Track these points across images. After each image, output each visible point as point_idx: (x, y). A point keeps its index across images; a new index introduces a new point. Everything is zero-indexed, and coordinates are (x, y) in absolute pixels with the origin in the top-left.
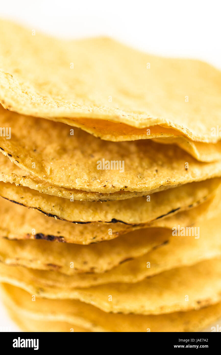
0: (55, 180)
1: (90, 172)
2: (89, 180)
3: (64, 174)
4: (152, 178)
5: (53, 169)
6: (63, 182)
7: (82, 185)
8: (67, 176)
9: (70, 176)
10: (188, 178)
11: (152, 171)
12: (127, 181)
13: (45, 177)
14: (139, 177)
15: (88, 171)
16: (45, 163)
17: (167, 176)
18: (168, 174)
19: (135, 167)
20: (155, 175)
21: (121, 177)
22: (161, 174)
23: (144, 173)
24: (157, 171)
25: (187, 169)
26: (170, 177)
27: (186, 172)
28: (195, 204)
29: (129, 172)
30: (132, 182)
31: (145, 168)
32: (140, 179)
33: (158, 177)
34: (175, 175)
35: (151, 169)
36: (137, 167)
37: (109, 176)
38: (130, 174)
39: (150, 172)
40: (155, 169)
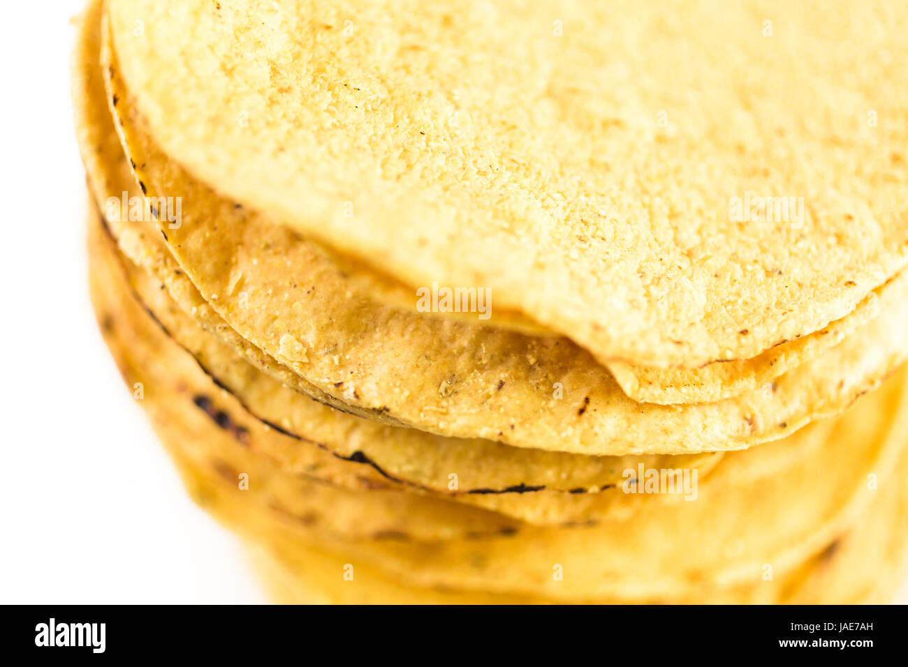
0: (236, 315)
1: (330, 325)
2: (317, 348)
3: (264, 307)
4: (472, 406)
5: (247, 281)
6: (252, 328)
7: (288, 357)
8: (269, 315)
9: (275, 318)
10: (566, 440)
11: (488, 381)
12: (402, 392)
13: (214, 300)
14: (442, 389)
15: (325, 321)
16: (241, 255)
17: (515, 416)
18: (522, 407)
19: (455, 351)
20: (489, 396)
21: (394, 374)
22: (504, 399)
23: (465, 379)
24: (501, 385)
25: (582, 411)
26: (520, 420)
27: (574, 418)
28: (594, 489)
29: (426, 362)
30: (411, 400)
31: (479, 363)
32: (444, 394)
33: (491, 408)
34: (539, 418)
35: (491, 373)
36: (462, 351)
37: (371, 355)
38: (425, 370)
39: (483, 382)
40: (503, 376)
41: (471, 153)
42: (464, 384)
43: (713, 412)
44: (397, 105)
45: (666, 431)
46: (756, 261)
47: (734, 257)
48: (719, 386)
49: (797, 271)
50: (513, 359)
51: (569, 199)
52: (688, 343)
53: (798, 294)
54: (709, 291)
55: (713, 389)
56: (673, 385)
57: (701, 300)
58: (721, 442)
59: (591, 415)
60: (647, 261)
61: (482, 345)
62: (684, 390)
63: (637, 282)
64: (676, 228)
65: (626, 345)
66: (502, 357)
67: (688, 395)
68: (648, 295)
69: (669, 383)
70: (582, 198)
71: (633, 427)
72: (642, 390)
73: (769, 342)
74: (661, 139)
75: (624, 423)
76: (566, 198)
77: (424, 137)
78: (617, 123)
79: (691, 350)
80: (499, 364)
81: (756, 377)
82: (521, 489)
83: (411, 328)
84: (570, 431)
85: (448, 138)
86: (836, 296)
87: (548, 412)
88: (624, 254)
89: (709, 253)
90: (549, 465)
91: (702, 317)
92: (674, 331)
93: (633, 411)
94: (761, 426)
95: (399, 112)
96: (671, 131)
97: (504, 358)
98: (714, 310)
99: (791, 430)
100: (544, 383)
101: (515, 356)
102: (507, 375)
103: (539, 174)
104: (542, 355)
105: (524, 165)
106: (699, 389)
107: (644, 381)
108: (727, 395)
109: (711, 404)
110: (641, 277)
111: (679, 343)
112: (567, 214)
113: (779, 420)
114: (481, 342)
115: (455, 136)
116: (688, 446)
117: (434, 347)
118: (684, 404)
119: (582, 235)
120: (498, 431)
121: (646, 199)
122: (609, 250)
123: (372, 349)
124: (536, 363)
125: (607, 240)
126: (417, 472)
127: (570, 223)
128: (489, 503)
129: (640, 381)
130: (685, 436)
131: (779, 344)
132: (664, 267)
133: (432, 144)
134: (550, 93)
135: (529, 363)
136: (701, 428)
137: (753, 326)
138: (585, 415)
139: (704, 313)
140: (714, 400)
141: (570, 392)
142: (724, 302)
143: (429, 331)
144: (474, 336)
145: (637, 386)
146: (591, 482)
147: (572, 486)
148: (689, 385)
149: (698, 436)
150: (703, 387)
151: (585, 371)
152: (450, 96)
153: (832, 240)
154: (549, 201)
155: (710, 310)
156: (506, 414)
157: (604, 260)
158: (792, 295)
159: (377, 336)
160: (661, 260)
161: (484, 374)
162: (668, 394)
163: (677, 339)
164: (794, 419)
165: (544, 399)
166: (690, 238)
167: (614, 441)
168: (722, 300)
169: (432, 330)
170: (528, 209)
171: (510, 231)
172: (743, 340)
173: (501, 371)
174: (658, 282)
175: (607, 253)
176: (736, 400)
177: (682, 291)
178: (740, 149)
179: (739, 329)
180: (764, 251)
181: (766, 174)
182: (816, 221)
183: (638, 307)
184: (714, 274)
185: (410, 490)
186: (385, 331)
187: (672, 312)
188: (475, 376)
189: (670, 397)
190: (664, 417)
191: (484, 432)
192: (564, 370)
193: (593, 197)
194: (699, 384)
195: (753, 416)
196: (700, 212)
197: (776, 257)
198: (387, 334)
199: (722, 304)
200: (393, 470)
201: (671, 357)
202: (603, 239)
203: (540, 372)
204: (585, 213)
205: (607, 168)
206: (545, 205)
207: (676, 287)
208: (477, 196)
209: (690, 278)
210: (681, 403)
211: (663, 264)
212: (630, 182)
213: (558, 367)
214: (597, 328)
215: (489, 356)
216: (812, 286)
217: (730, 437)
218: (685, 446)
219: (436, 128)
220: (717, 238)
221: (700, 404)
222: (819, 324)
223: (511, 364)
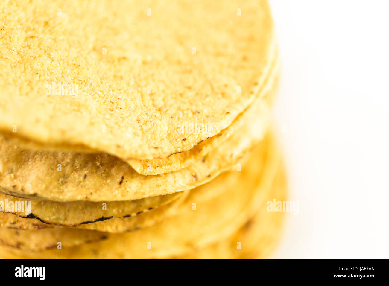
1: (8, 161)
2: (3, 172)
4: (73, 187)
10: (115, 196)
11: (80, 176)
12: (42, 185)
14: (60, 182)
15: (6, 160)
17: (92, 189)
18: (95, 184)
19: (64, 165)
20: (80, 182)
21: (38, 178)
22: (87, 182)
23: (70, 176)
24: (85, 176)
25: (121, 183)
26: (95, 190)
27: (118, 186)
28: (134, 215)
29: (52, 171)
30: (47, 188)
31: (75, 168)
32: (61, 184)
33: (82, 186)
34: (103, 188)
35: (81, 172)
36: (67, 164)
37: (28, 171)
38: (51, 175)
39: (77, 176)
40: (86, 172)
41: (60, 79)
42: (69, 178)
43: (178, 175)
44: (25, 63)
45: (158, 186)
46: (188, 109)
47: (179, 109)
48: (179, 164)
49: (206, 111)
50: (90, 164)
51: (105, 93)
52: (161, 148)
53: (207, 120)
54: (169, 124)
55: (176, 165)
56: (159, 166)
57: (166, 128)
58: (183, 187)
59: (125, 184)
60: (141, 115)
61: (76, 160)
62: (164, 167)
63: (137, 125)
64: (153, 100)
65: (133, 152)
66: (85, 165)
67: (166, 169)
68: (142, 129)
69: (157, 165)
70: (111, 92)
71: (144, 186)
72: (145, 170)
73: (195, 142)
74: (145, 63)
75: (140, 185)
76: (104, 93)
77: (38, 75)
78: (124, 58)
79: (162, 150)
80: (84, 168)
81: (194, 158)
82: (102, 219)
83: (44, 158)
84: (116, 192)
85: (49, 74)
86: (222, 119)
87: (107, 185)
88: (130, 113)
89: (168, 108)
90: (113, 207)
91: (166, 136)
92: (154, 143)
93: (143, 179)
94: (200, 177)
95: (26, 66)
96: (149, 58)
97: (86, 165)
98: (171, 132)
99: (212, 178)
100: (104, 173)
101: (91, 163)
102: (87, 172)
103: (91, 84)
104: (102, 161)
105: (84, 81)
106: (170, 166)
107: (145, 166)
108: (183, 167)
109: (177, 171)
110: (138, 122)
111: (156, 148)
112: (104, 100)
113: (207, 174)
114: (75, 159)
115: (52, 73)
116: (168, 191)
117: (55, 164)
118: (164, 173)
119: (111, 108)
120: (85, 196)
121: (139, 89)
122: (123, 113)
123: (28, 169)
124: (100, 165)
125: (123, 109)
126: (57, 219)
127: (106, 103)
128: (91, 227)
129: (143, 166)
130: (167, 187)
131: (200, 143)
132: (148, 117)
133: (42, 78)
134: (94, 49)
135: (97, 165)
136: (173, 183)
137: (188, 137)
138: (123, 184)
139: (167, 134)
140: (178, 170)
141: (115, 175)
142: (175, 128)
143: (52, 157)
144: (72, 157)
145: (142, 169)
146: (132, 212)
147: (124, 215)
148: (166, 165)
149: (172, 186)
150: (172, 165)
151: (122, 165)
152: (49, 56)
153: (220, 96)
154: (96, 95)
155: (169, 132)
156: (89, 189)
157: (121, 118)
158: (204, 121)
159: (30, 163)
160: (147, 114)
161: (78, 173)
162: (157, 170)
163: (155, 147)
164: (213, 173)
165: (105, 180)
166: (160, 103)
167: (136, 193)
168: (175, 127)
169: (54, 157)
170: (86, 100)
171: (79, 110)
172: (184, 143)
173: (85, 170)
174: (146, 123)
175: (123, 114)
176: (188, 168)
177: (157, 126)
178: (179, 63)
179: (182, 139)
180: (191, 104)
181: (190, 72)
182: (212, 88)
183: (138, 135)
184: (171, 117)
185: (56, 227)
186: (33, 160)
187: (153, 135)
188: (74, 174)
189: (158, 171)
190: (157, 180)
191: (79, 197)
192: (112, 166)
193: (116, 91)
194: (170, 164)
195: (196, 174)
196: (163, 91)
197: (197, 106)
198: (34, 162)
199: (175, 129)
200: (47, 219)
201: (154, 154)
202: (121, 108)
203: (102, 169)
204: (112, 98)
205: (122, 78)
206: (94, 97)
207: (154, 125)
208: (63, 97)
209: (160, 120)
210: (163, 173)
211: (148, 116)
212: (132, 83)
213: (110, 165)
214: (118, 147)
215: (79, 164)
216: (212, 116)
217: (187, 184)
218: (167, 191)
219: (44, 70)
220: (171, 102)
221: (172, 172)
222: (216, 132)
223: (89, 167)
